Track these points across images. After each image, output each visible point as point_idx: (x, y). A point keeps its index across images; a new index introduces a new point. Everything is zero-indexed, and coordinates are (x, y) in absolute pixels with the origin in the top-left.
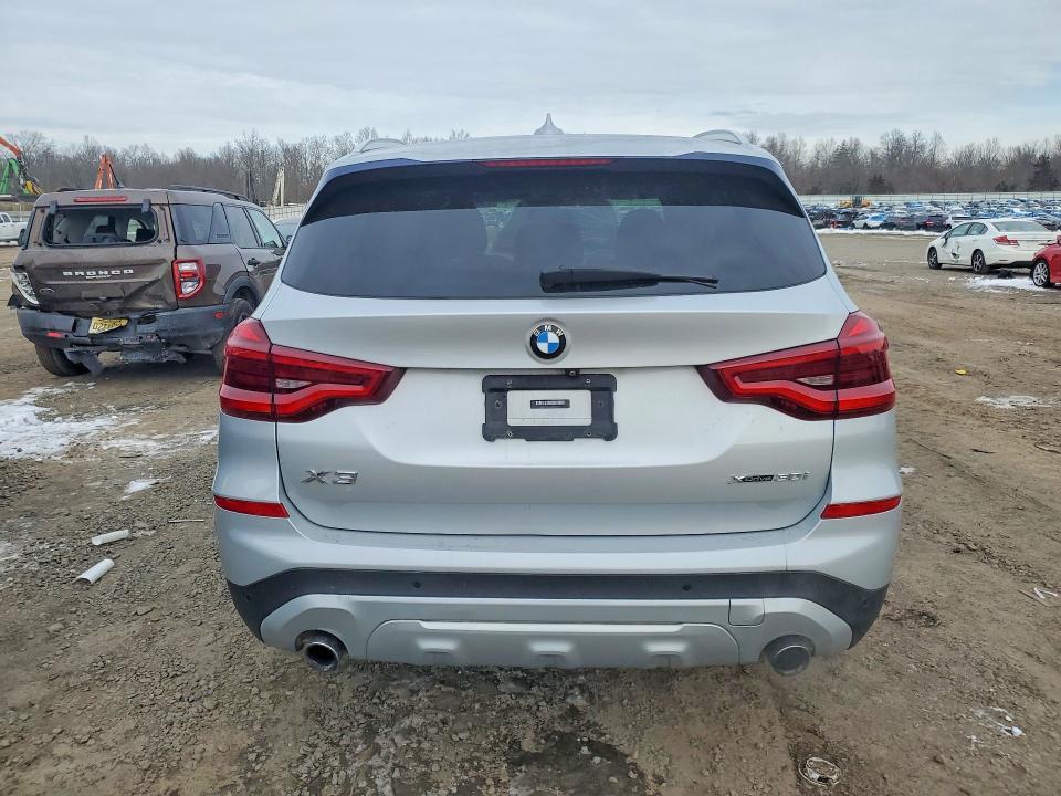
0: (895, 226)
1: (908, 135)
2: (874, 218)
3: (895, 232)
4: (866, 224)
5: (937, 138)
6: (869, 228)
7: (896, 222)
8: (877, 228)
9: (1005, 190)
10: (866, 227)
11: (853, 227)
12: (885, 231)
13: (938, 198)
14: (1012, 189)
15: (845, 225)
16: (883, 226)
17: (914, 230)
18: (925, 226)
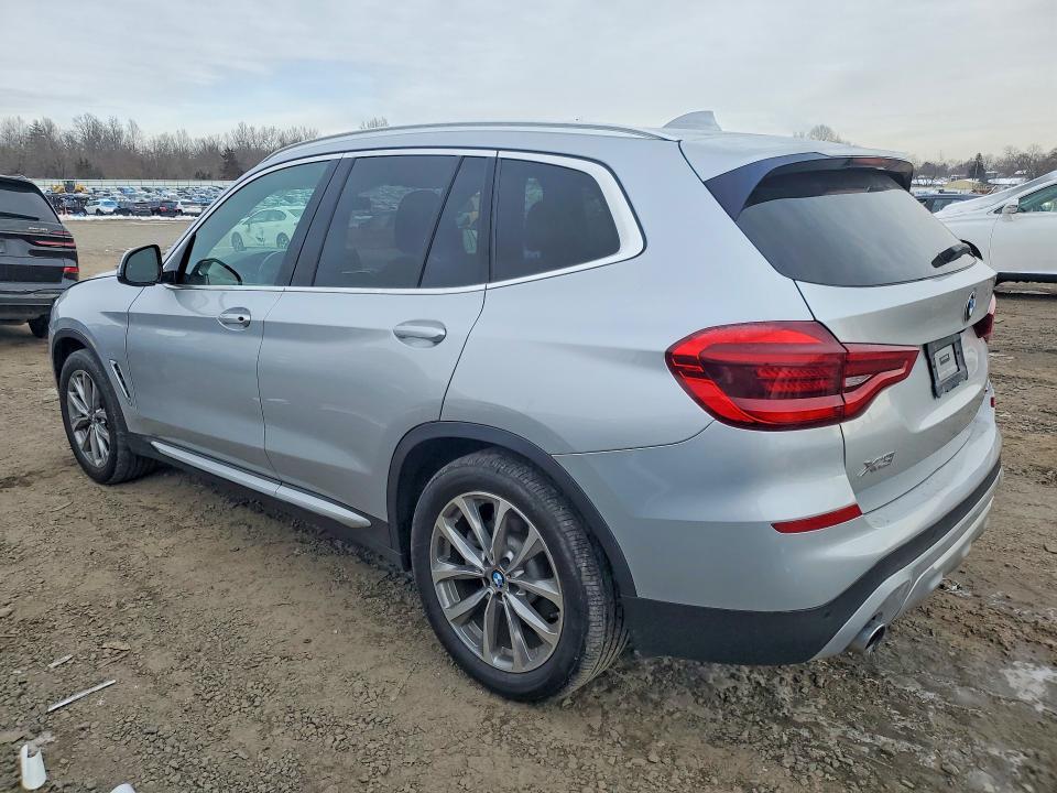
0: (130, 211)
1: (104, 120)
2: (106, 204)
3: (131, 217)
4: (98, 210)
5: (133, 125)
6: (102, 214)
7: (131, 207)
8: (111, 214)
9: (204, 178)
10: (99, 212)
11: (86, 213)
12: (121, 217)
13: (148, 183)
14: (207, 177)
15: (75, 211)
16: (117, 212)
17: (148, 215)
18: (159, 212)
